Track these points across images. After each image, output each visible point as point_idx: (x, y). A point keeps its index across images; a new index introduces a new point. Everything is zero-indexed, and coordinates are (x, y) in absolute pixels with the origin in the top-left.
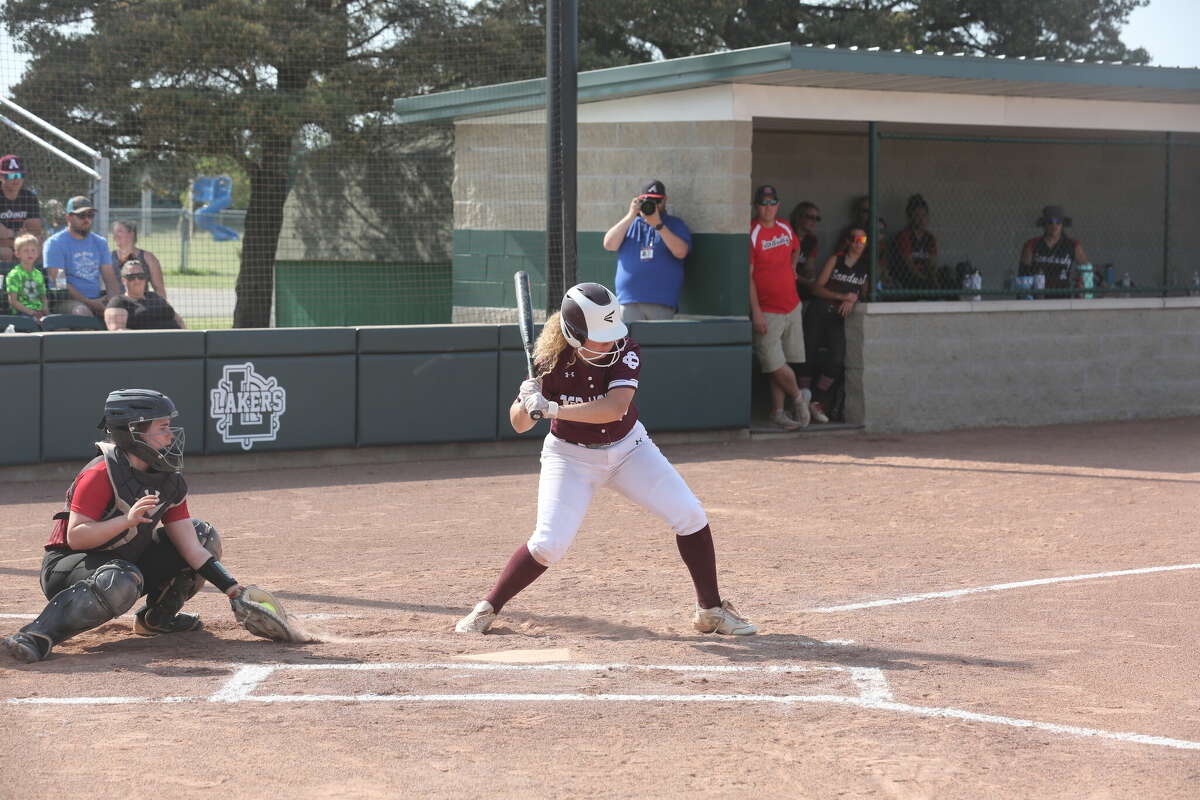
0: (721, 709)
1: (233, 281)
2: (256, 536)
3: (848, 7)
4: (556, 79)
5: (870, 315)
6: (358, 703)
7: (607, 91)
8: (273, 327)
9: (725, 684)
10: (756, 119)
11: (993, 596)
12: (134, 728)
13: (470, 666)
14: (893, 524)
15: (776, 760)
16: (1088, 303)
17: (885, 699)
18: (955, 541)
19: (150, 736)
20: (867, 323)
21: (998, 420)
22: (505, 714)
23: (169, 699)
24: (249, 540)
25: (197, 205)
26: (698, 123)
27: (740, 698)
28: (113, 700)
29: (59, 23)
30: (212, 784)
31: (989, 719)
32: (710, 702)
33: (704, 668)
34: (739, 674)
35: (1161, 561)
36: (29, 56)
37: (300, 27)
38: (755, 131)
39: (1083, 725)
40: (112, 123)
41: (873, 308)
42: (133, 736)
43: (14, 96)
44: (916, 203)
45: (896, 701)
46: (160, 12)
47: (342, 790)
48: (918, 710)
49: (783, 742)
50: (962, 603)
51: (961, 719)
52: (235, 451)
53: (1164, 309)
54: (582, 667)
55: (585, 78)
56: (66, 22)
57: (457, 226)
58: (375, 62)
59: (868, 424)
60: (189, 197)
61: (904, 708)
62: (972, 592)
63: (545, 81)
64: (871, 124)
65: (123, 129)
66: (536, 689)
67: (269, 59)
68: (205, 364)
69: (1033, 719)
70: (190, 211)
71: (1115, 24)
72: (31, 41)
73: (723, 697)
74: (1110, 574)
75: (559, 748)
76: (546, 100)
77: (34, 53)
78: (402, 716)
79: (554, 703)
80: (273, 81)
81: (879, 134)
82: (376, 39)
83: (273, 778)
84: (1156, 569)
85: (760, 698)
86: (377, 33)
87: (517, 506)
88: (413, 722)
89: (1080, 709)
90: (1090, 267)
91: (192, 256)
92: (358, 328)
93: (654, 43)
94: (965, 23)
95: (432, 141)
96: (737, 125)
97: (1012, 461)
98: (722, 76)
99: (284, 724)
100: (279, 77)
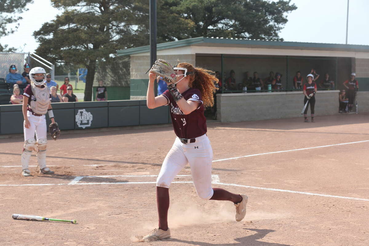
0: (181, 185)
1: (84, 91)
2: (84, 147)
3: (219, 29)
4: (152, 46)
5: (222, 96)
6: (101, 185)
7: (163, 48)
8: (92, 101)
9: (183, 179)
10: (196, 54)
11: (245, 158)
12: (51, 191)
13: (126, 176)
14: (225, 143)
15: (192, 196)
16: (270, 93)
17: (218, 182)
18: (238, 146)
19: (54, 192)
20: (221, 98)
22: (133, 187)
23: (59, 184)
24: (82, 149)
25: (80, 75)
27: (186, 182)
28: (47, 185)
29: (45, 36)
30: (66, 203)
31: (240, 186)
32: (179, 183)
33: (179, 176)
34: (186, 177)
35: (282, 150)
36: (39, 43)
37: (97, 35)
38: (196, 56)
39: (261, 187)
40: (57, 57)
41: (223, 95)
42: (50, 192)
43: (35, 52)
44: (232, 72)
45: (221, 182)
46: (67, 33)
47: (95, 204)
48: (225, 184)
49: (194, 192)
50: (238, 160)
51: (234, 186)
52: (81, 129)
53: (287, 94)
54: (151, 176)
55: (158, 45)
56: (47, 35)
57: (132, 78)
58: (115, 42)
59: (222, 120)
60: (78, 73)
61: (222, 184)
63: (150, 46)
64: (222, 54)
65: (59, 58)
66: (141, 181)
67: (90, 42)
68: (75, 110)
69: (250, 185)
70: (78, 76)
71: (277, 32)
72: (40, 40)
73: (182, 182)
74: (271, 153)
75: (144, 194)
76: (150, 50)
77: (40, 42)
78: (110, 187)
79: (144, 184)
80: (92, 47)
81: (223, 57)
82: (115, 37)
83: (79, 202)
84: (281, 152)
85: (190, 182)
86: (115, 36)
87: (143, 140)
88: (112, 189)
89: (261, 183)
90: (270, 85)
91: (77, 86)
92: (108, 101)
93: (176, 37)
94: (244, 32)
95: (126, 60)
96: (192, 55)
97: (253, 128)
98: (189, 44)
99: (84, 189)
100: (93, 46)
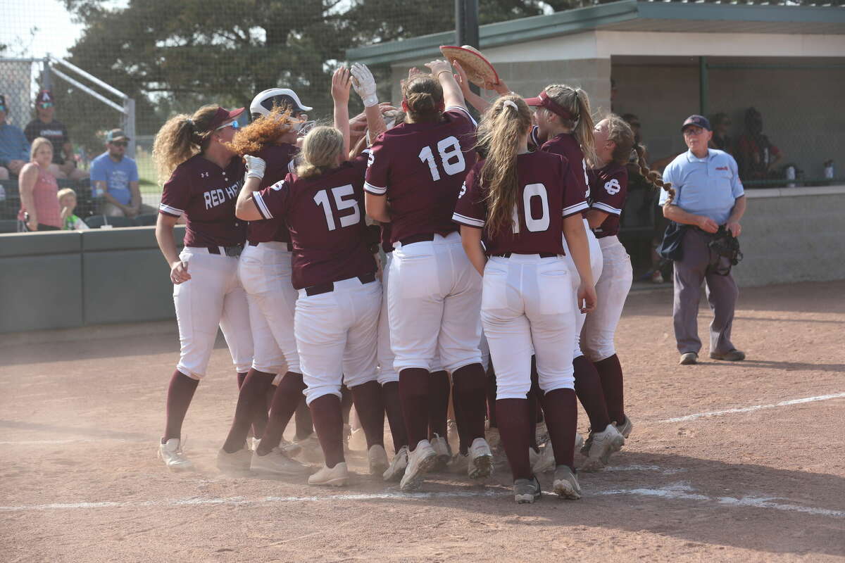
4: (463, 31)
10: (614, 58)
21: (802, 276)
26: (570, 61)
36: (83, 26)
38: (613, 66)
40: (144, 73)
43: (71, 55)
62: (763, 408)
63: (454, 33)
64: (701, 58)
67: (257, 22)
72: (83, 14)
77: (86, 24)
80: (263, 39)
81: (707, 65)
82: (338, 4)
96: (600, 61)
98: (588, 25)
100: (267, 36)
